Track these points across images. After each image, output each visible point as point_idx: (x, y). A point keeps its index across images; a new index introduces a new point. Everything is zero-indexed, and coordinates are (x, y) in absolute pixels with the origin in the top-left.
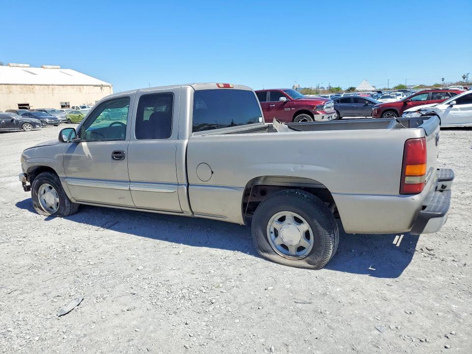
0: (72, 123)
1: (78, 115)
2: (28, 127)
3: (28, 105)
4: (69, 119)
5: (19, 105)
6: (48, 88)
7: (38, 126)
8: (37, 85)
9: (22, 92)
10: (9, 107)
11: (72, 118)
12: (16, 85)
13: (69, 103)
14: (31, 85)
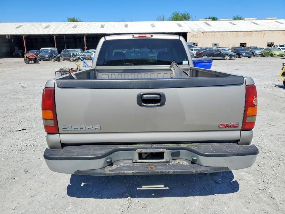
0: (264, 57)
1: (268, 51)
2: (227, 57)
3: (246, 44)
4: (262, 54)
5: (241, 44)
6: (262, 33)
7: (233, 57)
8: (254, 31)
9: (244, 36)
10: (235, 45)
11: (264, 53)
12: (242, 31)
13: (273, 43)
14: (251, 31)
